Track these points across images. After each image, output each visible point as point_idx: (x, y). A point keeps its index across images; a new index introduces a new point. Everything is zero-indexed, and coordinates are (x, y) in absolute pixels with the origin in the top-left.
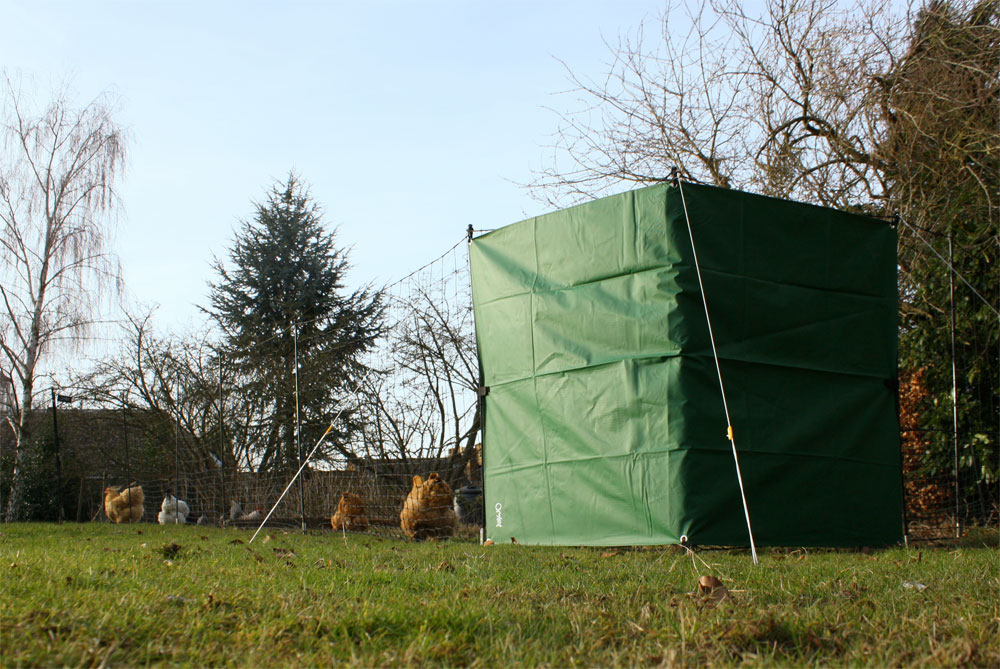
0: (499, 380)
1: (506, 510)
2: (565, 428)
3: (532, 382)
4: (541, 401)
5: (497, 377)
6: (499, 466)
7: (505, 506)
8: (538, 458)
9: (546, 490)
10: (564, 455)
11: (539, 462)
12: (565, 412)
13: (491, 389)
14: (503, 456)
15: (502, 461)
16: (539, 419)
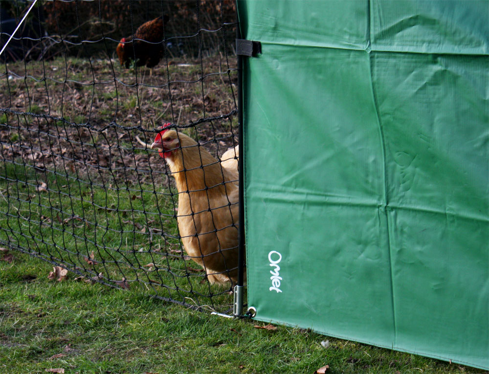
0: (286, 36)
1: (292, 267)
2: (433, 157)
3: (367, 60)
4: (384, 98)
5: (282, 30)
6: (277, 187)
7: (292, 258)
8: (371, 194)
9: (383, 251)
10: (430, 201)
11: (373, 201)
12: (437, 130)
13: (264, 49)
14: (288, 172)
15: (286, 179)
16: (376, 125)
